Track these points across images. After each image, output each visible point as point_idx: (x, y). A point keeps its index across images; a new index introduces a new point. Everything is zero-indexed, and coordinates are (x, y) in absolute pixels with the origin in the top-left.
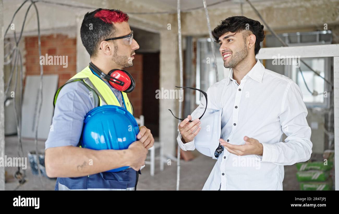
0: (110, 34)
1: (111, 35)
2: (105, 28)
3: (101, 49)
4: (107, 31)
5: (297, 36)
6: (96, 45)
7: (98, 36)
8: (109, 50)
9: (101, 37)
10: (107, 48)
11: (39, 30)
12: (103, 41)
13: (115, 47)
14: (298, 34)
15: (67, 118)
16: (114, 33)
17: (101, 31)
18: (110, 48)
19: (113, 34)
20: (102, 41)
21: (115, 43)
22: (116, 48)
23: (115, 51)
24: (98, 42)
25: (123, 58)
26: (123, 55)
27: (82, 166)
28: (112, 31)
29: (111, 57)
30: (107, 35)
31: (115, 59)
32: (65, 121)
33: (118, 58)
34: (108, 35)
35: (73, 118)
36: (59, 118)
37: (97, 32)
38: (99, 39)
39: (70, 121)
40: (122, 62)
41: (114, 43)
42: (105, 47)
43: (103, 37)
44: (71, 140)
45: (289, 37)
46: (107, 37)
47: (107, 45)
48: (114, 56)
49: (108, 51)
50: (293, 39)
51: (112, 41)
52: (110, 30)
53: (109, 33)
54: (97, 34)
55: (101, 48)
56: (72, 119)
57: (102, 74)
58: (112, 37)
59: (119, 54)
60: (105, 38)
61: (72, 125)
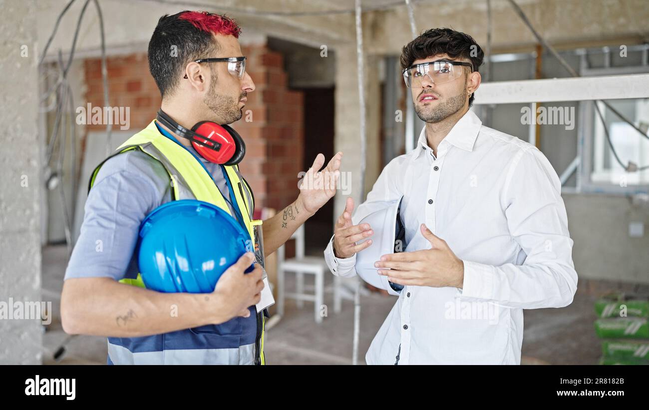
0: (206, 51)
1: (207, 53)
2: (198, 40)
3: (186, 77)
4: (200, 45)
5: (603, 54)
6: (178, 70)
7: (183, 53)
8: (202, 81)
9: (188, 54)
10: (197, 77)
11: (103, 47)
12: (192, 61)
13: (212, 77)
14: (606, 50)
15: (105, 223)
16: (214, 49)
17: (190, 44)
18: (203, 78)
19: (211, 51)
20: (189, 62)
21: (213, 70)
22: (214, 80)
23: (211, 85)
24: (182, 64)
25: (224, 99)
26: (226, 94)
27: (125, 319)
28: (210, 46)
29: (204, 94)
30: (200, 52)
31: (209, 101)
32: (102, 230)
33: (215, 98)
34: (202, 52)
35: (117, 223)
36: (91, 223)
37: (181, 45)
38: (185, 60)
39: (111, 228)
40: (222, 109)
41: (211, 69)
42: (195, 74)
43: (191, 54)
44: (110, 267)
45: (587, 56)
46: (198, 56)
47: (199, 71)
48: (209, 94)
49: (199, 82)
50: (595, 61)
51: (208, 64)
52: (206, 44)
53: (203, 50)
54: (181, 48)
55: (186, 75)
56: (113, 226)
57: (180, 128)
58: (208, 57)
59: (218, 90)
60: (195, 57)
61: (115, 237)
